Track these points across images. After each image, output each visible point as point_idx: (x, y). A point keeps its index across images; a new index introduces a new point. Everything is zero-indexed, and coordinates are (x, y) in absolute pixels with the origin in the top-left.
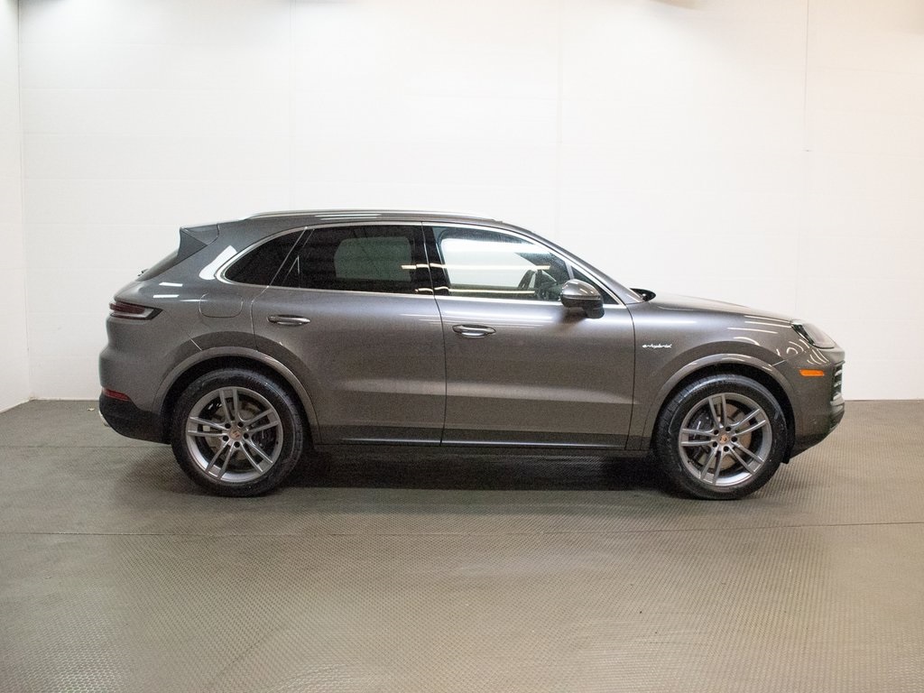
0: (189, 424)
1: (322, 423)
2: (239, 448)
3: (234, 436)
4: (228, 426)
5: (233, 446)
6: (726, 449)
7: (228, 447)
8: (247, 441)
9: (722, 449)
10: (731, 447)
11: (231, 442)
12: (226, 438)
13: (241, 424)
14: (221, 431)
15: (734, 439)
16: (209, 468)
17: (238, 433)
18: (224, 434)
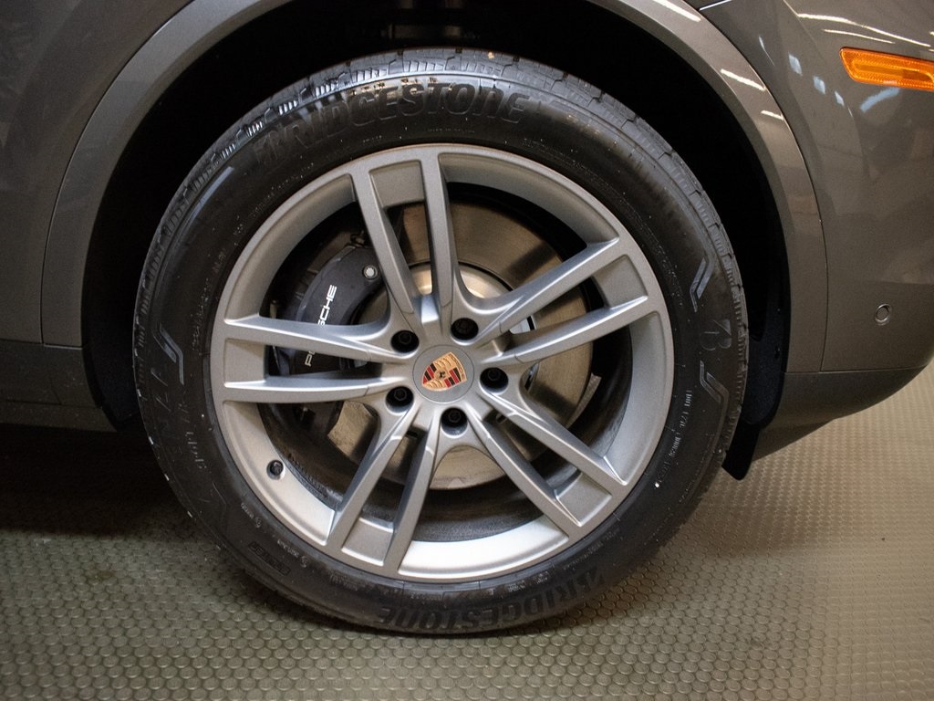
6: (454, 419)
9: (432, 422)
10: (475, 414)
15: (494, 379)
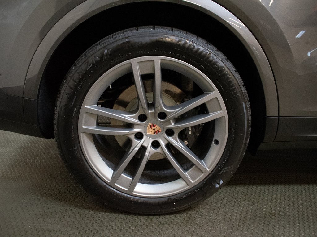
0: (83, 116)
1: (284, 114)
2: (159, 150)
3: (150, 131)
4: (142, 118)
5: (150, 148)
7: (143, 149)
8: (171, 139)
11: (147, 141)
12: (139, 136)
13: (162, 115)
14: (130, 126)
16: (115, 178)
17: (158, 128)
18: (136, 130)
